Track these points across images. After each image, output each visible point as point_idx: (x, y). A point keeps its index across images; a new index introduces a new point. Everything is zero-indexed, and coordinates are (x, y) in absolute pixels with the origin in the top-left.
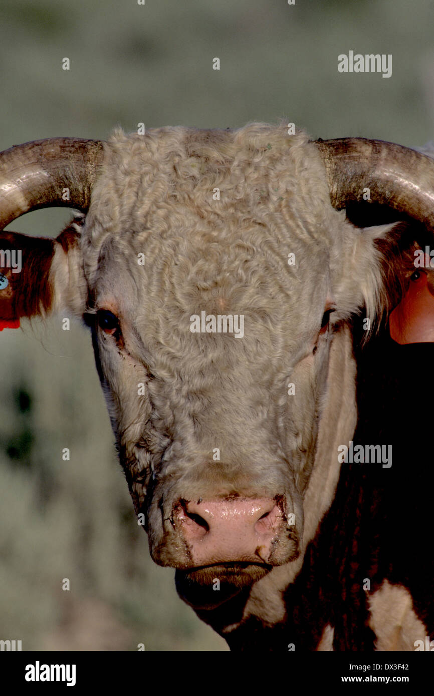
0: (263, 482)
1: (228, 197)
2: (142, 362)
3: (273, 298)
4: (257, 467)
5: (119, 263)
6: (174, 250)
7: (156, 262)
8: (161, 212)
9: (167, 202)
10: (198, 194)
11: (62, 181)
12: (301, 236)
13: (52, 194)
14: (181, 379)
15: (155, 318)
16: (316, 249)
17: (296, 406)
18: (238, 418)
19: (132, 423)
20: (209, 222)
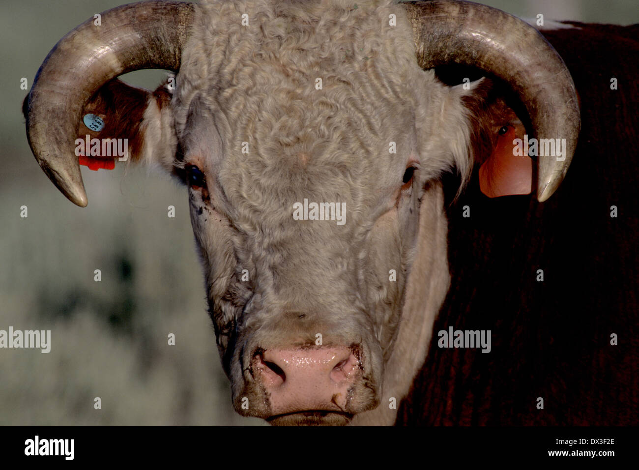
0: (338, 331)
1: (313, 56)
2: (227, 216)
3: (353, 153)
4: (333, 317)
5: (207, 117)
6: (259, 107)
7: (240, 118)
8: (247, 70)
9: (253, 61)
10: (284, 52)
11: (154, 43)
12: (386, 96)
13: (144, 56)
14: (263, 232)
15: (238, 172)
16: (401, 108)
17: (379, 259)
18: (315, 269)
19: (219, 277)
20: (294, 80)
